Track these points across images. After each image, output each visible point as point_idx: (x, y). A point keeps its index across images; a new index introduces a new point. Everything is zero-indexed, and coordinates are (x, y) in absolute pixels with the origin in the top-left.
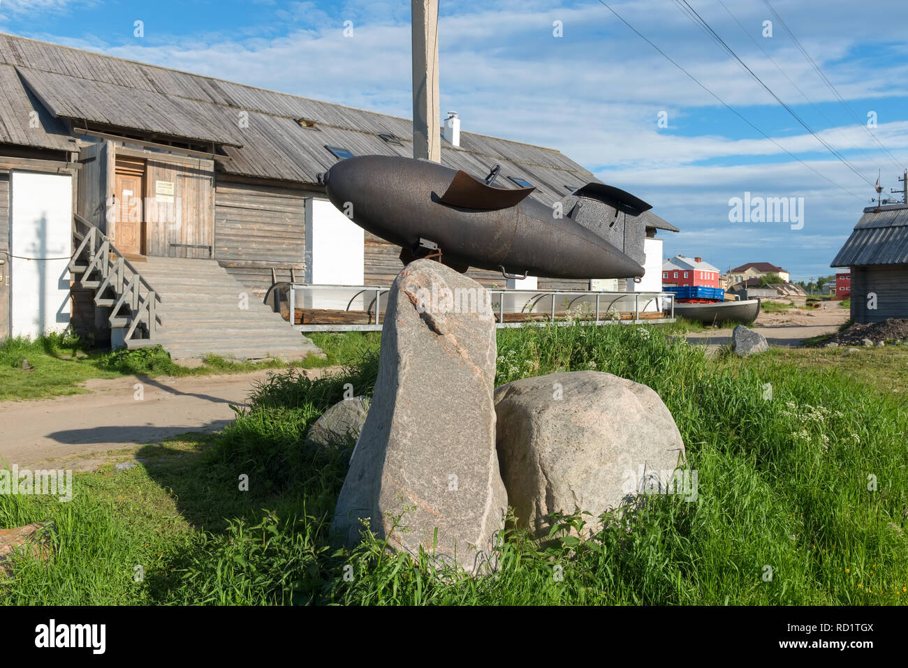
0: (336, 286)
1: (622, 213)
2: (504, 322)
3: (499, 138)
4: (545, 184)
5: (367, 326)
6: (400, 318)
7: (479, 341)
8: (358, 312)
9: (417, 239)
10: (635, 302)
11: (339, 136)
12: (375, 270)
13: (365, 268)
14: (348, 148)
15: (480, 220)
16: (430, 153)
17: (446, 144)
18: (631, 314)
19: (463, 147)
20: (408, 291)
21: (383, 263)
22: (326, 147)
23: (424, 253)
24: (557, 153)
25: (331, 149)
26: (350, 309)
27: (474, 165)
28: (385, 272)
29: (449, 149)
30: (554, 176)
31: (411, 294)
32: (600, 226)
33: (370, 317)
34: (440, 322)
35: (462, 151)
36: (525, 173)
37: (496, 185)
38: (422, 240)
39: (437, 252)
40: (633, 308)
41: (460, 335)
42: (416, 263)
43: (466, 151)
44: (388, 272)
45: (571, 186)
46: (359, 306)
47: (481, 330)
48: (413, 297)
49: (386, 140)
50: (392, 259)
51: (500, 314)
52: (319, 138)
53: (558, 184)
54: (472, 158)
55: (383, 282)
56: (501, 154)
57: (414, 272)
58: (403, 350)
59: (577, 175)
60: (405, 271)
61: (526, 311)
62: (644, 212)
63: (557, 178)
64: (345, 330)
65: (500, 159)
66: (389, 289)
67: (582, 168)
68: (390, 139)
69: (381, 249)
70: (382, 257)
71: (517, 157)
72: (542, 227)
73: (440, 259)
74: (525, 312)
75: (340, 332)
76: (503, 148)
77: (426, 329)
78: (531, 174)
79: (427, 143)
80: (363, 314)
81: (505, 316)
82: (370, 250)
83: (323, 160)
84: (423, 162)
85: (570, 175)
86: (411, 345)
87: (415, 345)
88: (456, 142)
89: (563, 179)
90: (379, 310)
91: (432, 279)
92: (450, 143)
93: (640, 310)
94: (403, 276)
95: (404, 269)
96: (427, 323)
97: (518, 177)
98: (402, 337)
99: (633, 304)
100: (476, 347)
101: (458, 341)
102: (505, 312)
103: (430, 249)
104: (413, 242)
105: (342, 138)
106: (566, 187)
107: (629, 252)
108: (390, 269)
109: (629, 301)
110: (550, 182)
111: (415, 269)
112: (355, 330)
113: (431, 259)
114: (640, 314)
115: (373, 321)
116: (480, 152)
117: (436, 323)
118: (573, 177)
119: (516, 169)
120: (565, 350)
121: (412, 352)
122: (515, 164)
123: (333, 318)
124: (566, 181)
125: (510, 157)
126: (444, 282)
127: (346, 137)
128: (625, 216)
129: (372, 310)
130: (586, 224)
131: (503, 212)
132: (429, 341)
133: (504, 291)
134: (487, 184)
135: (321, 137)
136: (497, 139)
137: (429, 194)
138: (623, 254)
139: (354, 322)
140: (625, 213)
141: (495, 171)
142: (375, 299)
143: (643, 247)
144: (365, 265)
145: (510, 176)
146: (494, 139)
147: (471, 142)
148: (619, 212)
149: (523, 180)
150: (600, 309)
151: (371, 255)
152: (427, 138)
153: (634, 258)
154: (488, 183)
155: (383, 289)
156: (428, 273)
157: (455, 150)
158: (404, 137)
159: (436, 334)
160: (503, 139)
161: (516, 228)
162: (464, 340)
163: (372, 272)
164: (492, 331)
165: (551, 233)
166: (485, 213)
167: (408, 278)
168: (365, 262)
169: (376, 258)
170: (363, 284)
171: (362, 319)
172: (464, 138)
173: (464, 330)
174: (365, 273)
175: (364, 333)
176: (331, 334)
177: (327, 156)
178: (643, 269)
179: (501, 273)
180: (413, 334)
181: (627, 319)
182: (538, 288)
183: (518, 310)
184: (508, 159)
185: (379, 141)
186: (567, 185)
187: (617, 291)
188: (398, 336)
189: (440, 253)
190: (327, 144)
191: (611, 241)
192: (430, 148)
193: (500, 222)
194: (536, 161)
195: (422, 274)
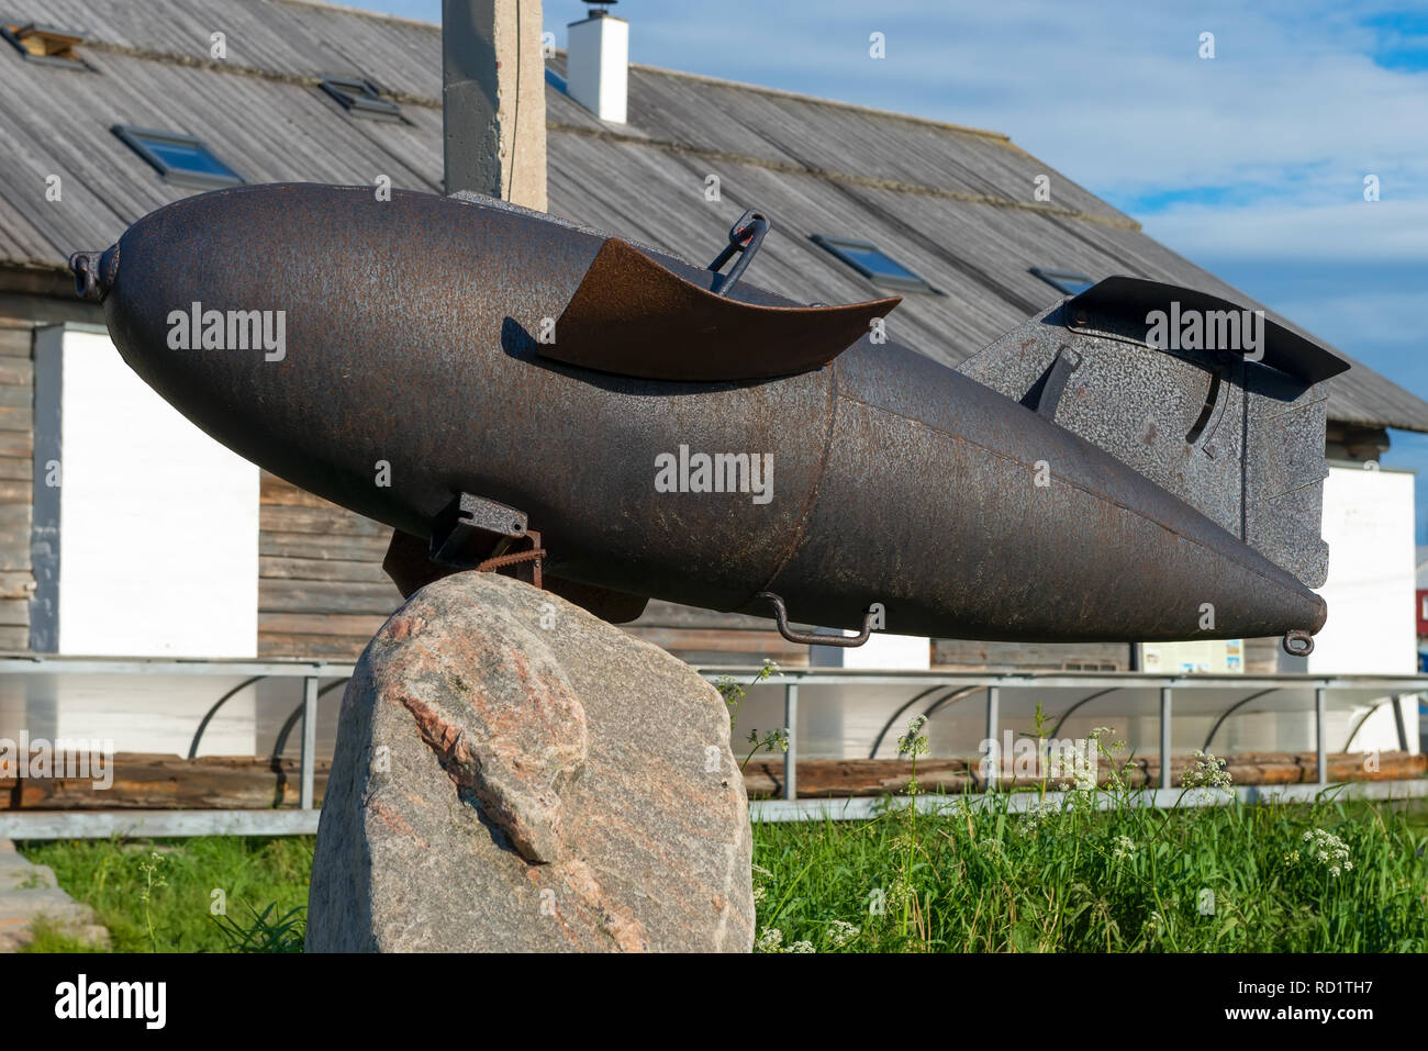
0: (149, 660)
1: (1233, 387)
2: (801, 796)
3: (780, 91)
4: (956, 262)
5: (265, 816)
6: (382, 798)
7: (686, 890)
8: (232, 763)
9: (448, 499)
10: (1312, 716)
11: (170, 92)
12: (302, 599)
13: (262, 590)
14: (200, 136)
15: (688, 421)
16: (505, 163)
17: (574, 115)
18: (1298, 760)
19: (641, 126)
20: (416, 695)
21: (332, 571)
22: (116, 131)
23: (475, 550)
24: (999, 146)
25: (137, 140)
26: (201, 752)
27: (681, 194)
28: (342, 602)
29: (586, 132)
30: (991, 233)
31: (424, 708)
32: (1149, 439)
33: (280, 784)
34: (535, 811)
35: (637, 140)
36: (877, 224)
37: (753, 292)
38: (468, 502)
39: (524, 544)
40: (1303, 736)
41: (613, 864)
42: (447, 589)
43: (651, 142)
44: (353, 605)
45: (1054, 268)
46: (235, 738)
47: (694, 845)
48: (433, 721)
49: (347, 104)
50: (364, 555)
51: (785, 765)
52: (96, 100)
53: (1007, 262)
54: (675, 166)
55: (329, 645)
56: (786, 150)
57: (438, 623)
58: (391, 926)
59: (1080, 225)
60: (403, 620)
61: (888, 752)
62: (1317, 386)
63: (1000, 239)
64: (184, 832)
65: (781, 169)
66: (349, 671)
67: (1095, 202)
68: (359, 99)
69: (326, 518)
70: (328, 548)
71: (847, 163)
72: (925, 446)
73: (538, 573)
74: (879, 756)
75: (162, 841)
76: (794, 129)
77: (481, 843)
78: (900, 227)
79: (497, 125)
80: (255, 771)
81: (805, 771)
82: (284, 520)
83: (105, 182)
84: (473, 207)
85: (1049, 226)
86: (424, 906)
87: (437, 906)
88: (613, 107)
89: (1023, 243)
90: (313, 752)
91: (505, 649)
92: (591, 110)
93: (1332, 745)
94: (396, 638)
95: (400, 611)
96: (484, 818)
97: (852, 236)
98: (391, 876)
99: (1305, 721)
100: (675, 909)
101: (605, 890)
102: (805, 758)
103: (500, 537)
104: (433, 506)
105: (180, 98)
106: (1034, 272)
107: (1264, 540)
108: (356, 595)
109: (1289, 708)
110: (973, 253)
111: (441, 611)
112: (222, 831)
113: (502, 570)
114: (1332, 759)
115: (290, 796)
116: (705, 141)
117: (522, 822)
118: (1062, 234)
119: (842, 206)
120: (1031, 911)
121: (428, 932)
122: (840, 187)
123: (137, 787)
124: (1038, 251)
125: (821, 161)
126: (551, 660)
127: (194, 95)
128: (1246, 401)
129: (289, 752)
130: (1096, 434)
131: (774, 391)
132: (494, 892)
133: (800, 674)
134: (716, 287)
135: (98, 94)
136: (770, 96)
137: (496, 329)
138: (1239, 547)
139: (218, 801)
140: (1246, 389)
141: (746, 234)
142: (301, 711)
143: (1316, 519)
144: (261, 577)
145: (821, 232)
146: (761, 93)
147: (670, 106)
148: (1224, 384)
149: (872, 249)
150: (1175, 743)
151: (285, 540)
152: (495, 104)
153: (1282, 559)
154: (718, 282)
155: (328, 671)
156: (490, 628)
157: (611, 137)
158: (414, 90)
159: (521, 862)
160: (791, 93)
161: (826, 451)
162: (628, 885)
163: (292, 604)
164: (739, 845)
165: (962, 471)
166: (708, 398)
167: (414, 645)
168: (262, 568)
169: (305, 551)
170: (253, 653)
171: (247, 789)
172: (645, 91)
173: (629, 845)
174: (261, 611)
175: (255, 844)
176: (128, 850)
177: (122, 164)
178: (1321, 603)
179: (773, 623)
180: (432, 860)
181: (1281, 782)
182: (933, 662)
183: (854, 750)
184: (810, 170)
185: (320, 107)
186: (1038, 264)
187: (1240, 670)
188: (376, 872)
189: (537, 552)
190: (120, 120)
191: (1194, 496)
192: (505, 143)
193: (763, 430)
194: (918, 173)
195: (469, 632)
